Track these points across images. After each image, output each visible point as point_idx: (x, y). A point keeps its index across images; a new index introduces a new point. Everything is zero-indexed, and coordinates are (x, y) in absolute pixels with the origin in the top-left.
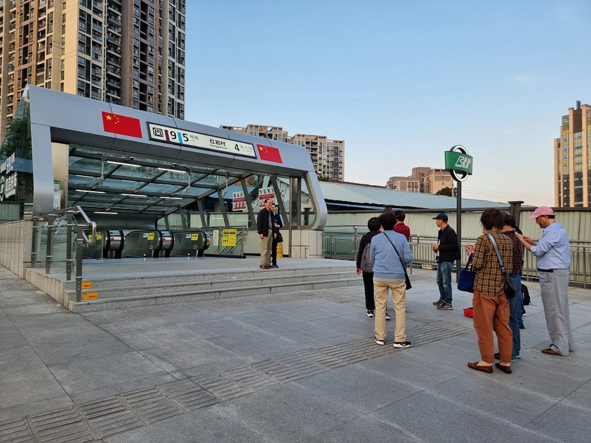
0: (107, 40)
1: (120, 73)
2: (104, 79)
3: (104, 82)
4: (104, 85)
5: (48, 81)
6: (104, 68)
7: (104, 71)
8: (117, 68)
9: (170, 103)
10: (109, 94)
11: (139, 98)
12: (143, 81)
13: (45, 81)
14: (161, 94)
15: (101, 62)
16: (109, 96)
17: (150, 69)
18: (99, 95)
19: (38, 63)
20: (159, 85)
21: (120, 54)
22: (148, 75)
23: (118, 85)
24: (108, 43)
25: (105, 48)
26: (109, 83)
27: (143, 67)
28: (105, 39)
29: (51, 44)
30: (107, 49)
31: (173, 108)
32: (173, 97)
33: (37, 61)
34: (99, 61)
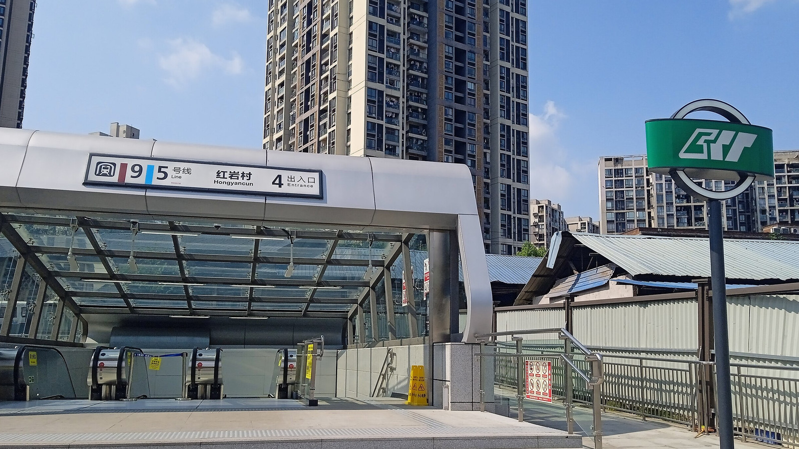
0: (408, 57)
1: (427, 101)
2: (403, 113)
3: (403, 118)
4: (403, 123)
5: (332, 129)
6: (403, 97)
7: (403, 102)
8: (422, 93)
9: (503, 133)
10: (410, 135)
11: (453, 134)
12: (459, 107)
13: (329, 131)
14: (488, 121)
15: (399, 89)
16: (412, 138)
17: (470, 86)
18: (396, 138)
19: (322, 108)
20: (485, 109)
21: (426, 73)
22: (467, 96)
23: (423, 119)
24: (409, 61)
25: (405, 69)
26: (411, 119)
27: (460, 86)
28: (404, 55)
29: (335, 78)
30: (408, 70)
31: (509, 140)
32: (508, 123)
33: (320, 106)
34: (395, 89)
